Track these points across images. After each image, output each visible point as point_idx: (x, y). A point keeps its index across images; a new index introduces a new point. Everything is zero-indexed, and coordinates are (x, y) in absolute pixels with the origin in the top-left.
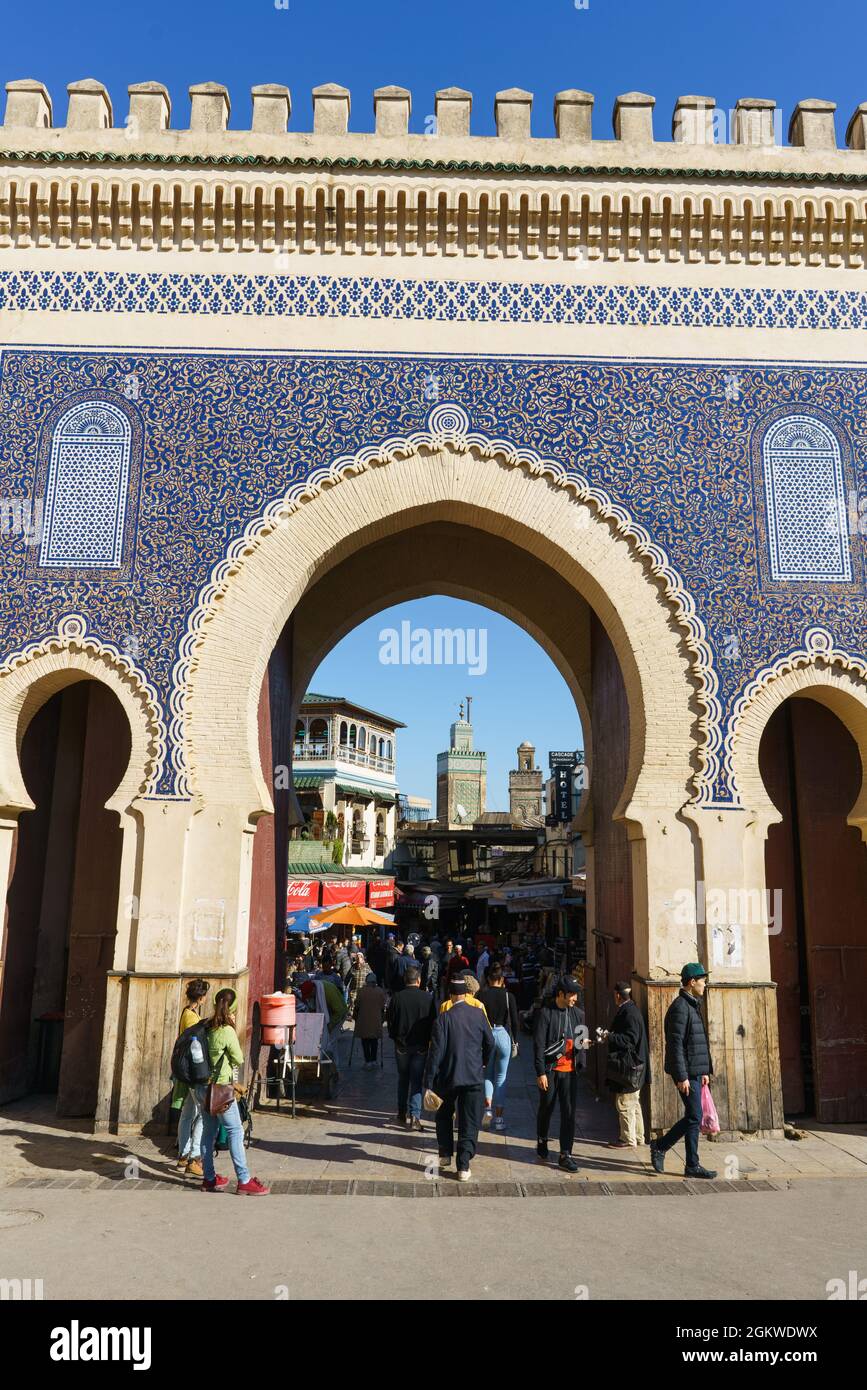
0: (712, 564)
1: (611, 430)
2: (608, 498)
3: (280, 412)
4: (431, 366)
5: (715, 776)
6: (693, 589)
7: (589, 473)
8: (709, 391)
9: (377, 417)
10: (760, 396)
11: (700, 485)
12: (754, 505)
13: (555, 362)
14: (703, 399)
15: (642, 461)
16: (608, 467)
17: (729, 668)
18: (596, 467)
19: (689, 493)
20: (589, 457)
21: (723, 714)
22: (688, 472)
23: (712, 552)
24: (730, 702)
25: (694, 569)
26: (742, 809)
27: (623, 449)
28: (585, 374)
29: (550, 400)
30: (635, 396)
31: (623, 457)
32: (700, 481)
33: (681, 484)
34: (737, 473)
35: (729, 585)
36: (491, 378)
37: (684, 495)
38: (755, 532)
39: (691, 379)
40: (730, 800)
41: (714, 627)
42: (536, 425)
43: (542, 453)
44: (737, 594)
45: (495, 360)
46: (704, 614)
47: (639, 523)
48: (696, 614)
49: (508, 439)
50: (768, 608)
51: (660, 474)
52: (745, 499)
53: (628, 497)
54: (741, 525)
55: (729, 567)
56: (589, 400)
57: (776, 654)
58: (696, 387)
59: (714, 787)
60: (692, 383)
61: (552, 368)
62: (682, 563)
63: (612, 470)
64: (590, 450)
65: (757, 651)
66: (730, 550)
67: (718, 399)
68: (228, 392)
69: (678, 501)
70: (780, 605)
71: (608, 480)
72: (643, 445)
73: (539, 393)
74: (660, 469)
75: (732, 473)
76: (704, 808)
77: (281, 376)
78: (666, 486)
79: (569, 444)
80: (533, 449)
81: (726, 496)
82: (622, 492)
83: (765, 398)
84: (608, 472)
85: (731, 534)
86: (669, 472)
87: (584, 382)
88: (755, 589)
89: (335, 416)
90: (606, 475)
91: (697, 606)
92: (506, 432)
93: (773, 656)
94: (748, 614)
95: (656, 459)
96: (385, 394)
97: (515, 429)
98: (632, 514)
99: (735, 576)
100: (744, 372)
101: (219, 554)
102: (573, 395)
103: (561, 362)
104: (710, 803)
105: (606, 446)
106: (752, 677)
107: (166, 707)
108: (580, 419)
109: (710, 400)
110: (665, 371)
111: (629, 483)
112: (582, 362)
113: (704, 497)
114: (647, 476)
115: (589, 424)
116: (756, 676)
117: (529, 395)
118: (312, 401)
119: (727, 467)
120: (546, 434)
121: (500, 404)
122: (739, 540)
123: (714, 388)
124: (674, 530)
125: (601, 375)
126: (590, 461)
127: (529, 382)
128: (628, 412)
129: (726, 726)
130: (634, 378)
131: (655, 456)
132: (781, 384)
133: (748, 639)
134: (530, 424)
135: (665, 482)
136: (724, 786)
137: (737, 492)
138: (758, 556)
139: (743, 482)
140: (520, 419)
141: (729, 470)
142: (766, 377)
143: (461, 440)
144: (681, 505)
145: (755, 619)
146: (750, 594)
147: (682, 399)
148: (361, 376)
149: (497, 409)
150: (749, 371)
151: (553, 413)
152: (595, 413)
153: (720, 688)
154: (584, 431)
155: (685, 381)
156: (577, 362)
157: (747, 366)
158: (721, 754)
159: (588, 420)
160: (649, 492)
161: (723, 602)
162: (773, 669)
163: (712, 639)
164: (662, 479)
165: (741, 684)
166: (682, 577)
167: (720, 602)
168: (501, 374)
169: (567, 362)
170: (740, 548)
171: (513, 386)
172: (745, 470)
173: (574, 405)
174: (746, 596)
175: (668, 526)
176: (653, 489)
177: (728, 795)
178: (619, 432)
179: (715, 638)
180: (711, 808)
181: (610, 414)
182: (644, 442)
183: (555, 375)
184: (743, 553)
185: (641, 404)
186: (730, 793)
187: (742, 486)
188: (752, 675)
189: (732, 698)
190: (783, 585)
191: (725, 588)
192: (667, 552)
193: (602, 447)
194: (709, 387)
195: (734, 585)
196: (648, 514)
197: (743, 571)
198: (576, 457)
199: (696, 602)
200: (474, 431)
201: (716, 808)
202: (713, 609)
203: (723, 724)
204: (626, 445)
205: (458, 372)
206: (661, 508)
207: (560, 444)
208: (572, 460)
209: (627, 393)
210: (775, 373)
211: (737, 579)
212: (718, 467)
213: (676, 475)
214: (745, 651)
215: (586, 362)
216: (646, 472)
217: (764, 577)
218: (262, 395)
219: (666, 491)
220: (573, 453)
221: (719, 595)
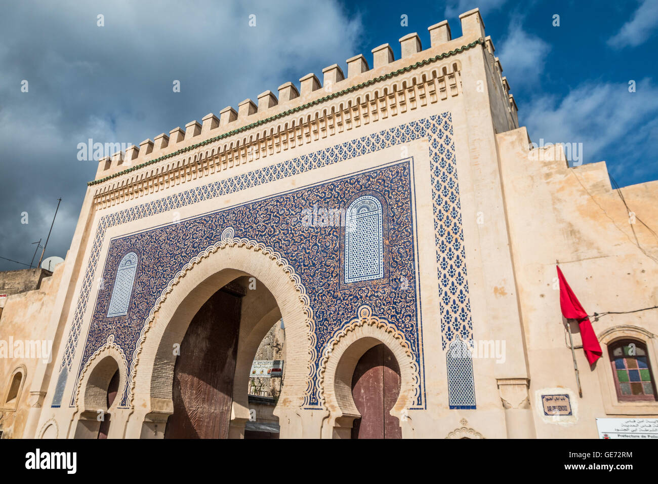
0: (319, 280)
1: (284, 224)
2: (280, 255)
3: (178, 244)
4: (226, 213)
5: (311, 391)
6: (310, 294)
7: (274, 246)
8: (325, 196)
9: (206, 239)
10: (347, 192)
11: (317, 242)
12: (340, 246)
13: (267, 199)
14: (323, 199)
15: (295, 235)
16: (282, 241)
17: (322, 332)
18: (277, 242)
19: (313, 246)
20: (274, 239)
21: (317, 357)
22: (313, 236)
23: (319, 274)
24: (321, 350)
25: (311, 283)
26: (322, 409)
27: (288, 231)
28: (277, 201)
29: (264, 216)
30: (295, 206)
31: (288, 235)
32: (318, 239)
33: (309, 242)
34: (334, 231)
35: (325, 289)
36: (244, 212)
37: (310, 248)
38: (339, 260)
39: (319, 192)
40: (317, 404)
41: (317, 311)
42: (258, 229)
43: (258, 240)
44: (328, 293)
45: (246, 205)
46: (313, 305)
47: (291, 265)
48: (310, 306)
49: (246, 237)
50: (342, 298)
51: (302, 240)
52: (336, 244)
53: (288, 253)
54: (334, 257)
55: (326, 280)
56: (278, 213)
57: (344, 322)
58: (320, 195)
59: (310, 397)
60: (318, 194)
61: (266, 202)
62: (306, 281)
63: (283, 242)
64: (275, 235)
65: (335, 322)
66: (327, 271)
67: (328, 198)
68: (165, 240)
69: (308, 251)
70: (347, 296)
71: (281, 247)
72: (296, 227)
73: (260, 214)
74: (302, 237)
75: (331, 232)
76: (305, 409)
77: (180, 230)
78: (303, 245)
79: (268, 234)
80: (255, 240)
81: (328, 244)
82: (285, 252)
83: (349, 191)
84: (282, 244)
85: (328, 263)
86: (306, 238)
87: (277, 205)
88: (337, 289)
89: (193, 241)
90: (281, 245)
91: (311, 301)
92: (246, 235)
93: (343, 323)
94: (333, 303)
95: (301, 233)
96: (209, 228)
97: (250, 232)
98: (289, 261)
99: (328, 284)
100: (341, 182)
101: (153, 305)
102: (272, 212)
103: (270, 198)
104: (308, 406)
105: (282, 232)
106: (332, 336)
107: (129, 369)
108: (274, 222)
109: (325, 200)
110: (308, 191)
111: (289, 247)
112: (277, 196)
113: (318, 247)
114: (296, 242)
115: (277, 223)
116: (334, 335)
117: (257, 216)
118: (187, 237)
119: (330, 230)
120: (261, 231)
121: (246, 223)
122: (331, 265)
123: (327, 193)
124: (305, 266)
125: (284, 199)
126: (275, 240)
127: (257, 211)
128: (292, 214)
129: (318, 363)
130: (296, 198)
131: (300, 232)
132: (356, 183)
133: (331, 316)
134: (255, 229)
135: (303, 243)
136: (315, 396)
137: (333, 241)
138: (339, 272)
139: (335, 236)
140: (252, 227)
141: (330, 231)
142: (350, 182)
143: (231, 241)
144: (309, 253)
145: (336, 305)
146: (334, 292)
147: (314, 202)
148: (203, 223)
149: (245, 225)
150: (343, 181)
151: (264, 222)
152: (279, 218)
153: (317, 343)
154: (275, 227)
155: (316, 193)
156: (275, 197)
157: (342, 179)
158: (315, 379)
159: (276, 222)
160: (296, 249)
161: (322, 298)
162: (342, 331)
163: (315, 318)
164: (302, 242)
165: (327, 340)
166: (306, 288)
167: (320, 298)
168: (248, 210)
169: (272, 198)
170: (332, 269)
171: (251, 213)
172: (337, 230)
173: (272, 216)
174: (333, 293)
175: (302, 264)
176: (298, 247)
177: (316, 402)
178: (287, 224)
179: (317, 317)
180: (307, 409)
181: (285, 216)
182: (297, 226)
183: (266, 205)
184: (333, 271)
185: (297, 209)
186: (317, 400)
187: (335, 238)
188: (332, 335)
189: (322, 348)
190: (349, 285)
191: (324, 291)
192: (300, 276)
193: (280, 232)
194: (325, 193)
195: (328, 288)
196: (295, 260)
197: (333, 281)
198: (270, 240)
199: (311, 300)
200: (236, 237)
201: (310, 409)
202: (317, 302)
203: (317, 362)
204: (290, 229)
205: (234, 213)
206: (301, 256)
207: (265, 235)
208: (268, 241)
209: (292, 205)
210: (354, 179)
211: (329, 285)
212: (325, 231)
213: (308, 239)
214: (330, 322)
215: (278, 196)
216: (296, 240)
217: (342, 282)
218: (174, 239)
219: (303, 248)
220: (269, 238)
221: (320, 295)
